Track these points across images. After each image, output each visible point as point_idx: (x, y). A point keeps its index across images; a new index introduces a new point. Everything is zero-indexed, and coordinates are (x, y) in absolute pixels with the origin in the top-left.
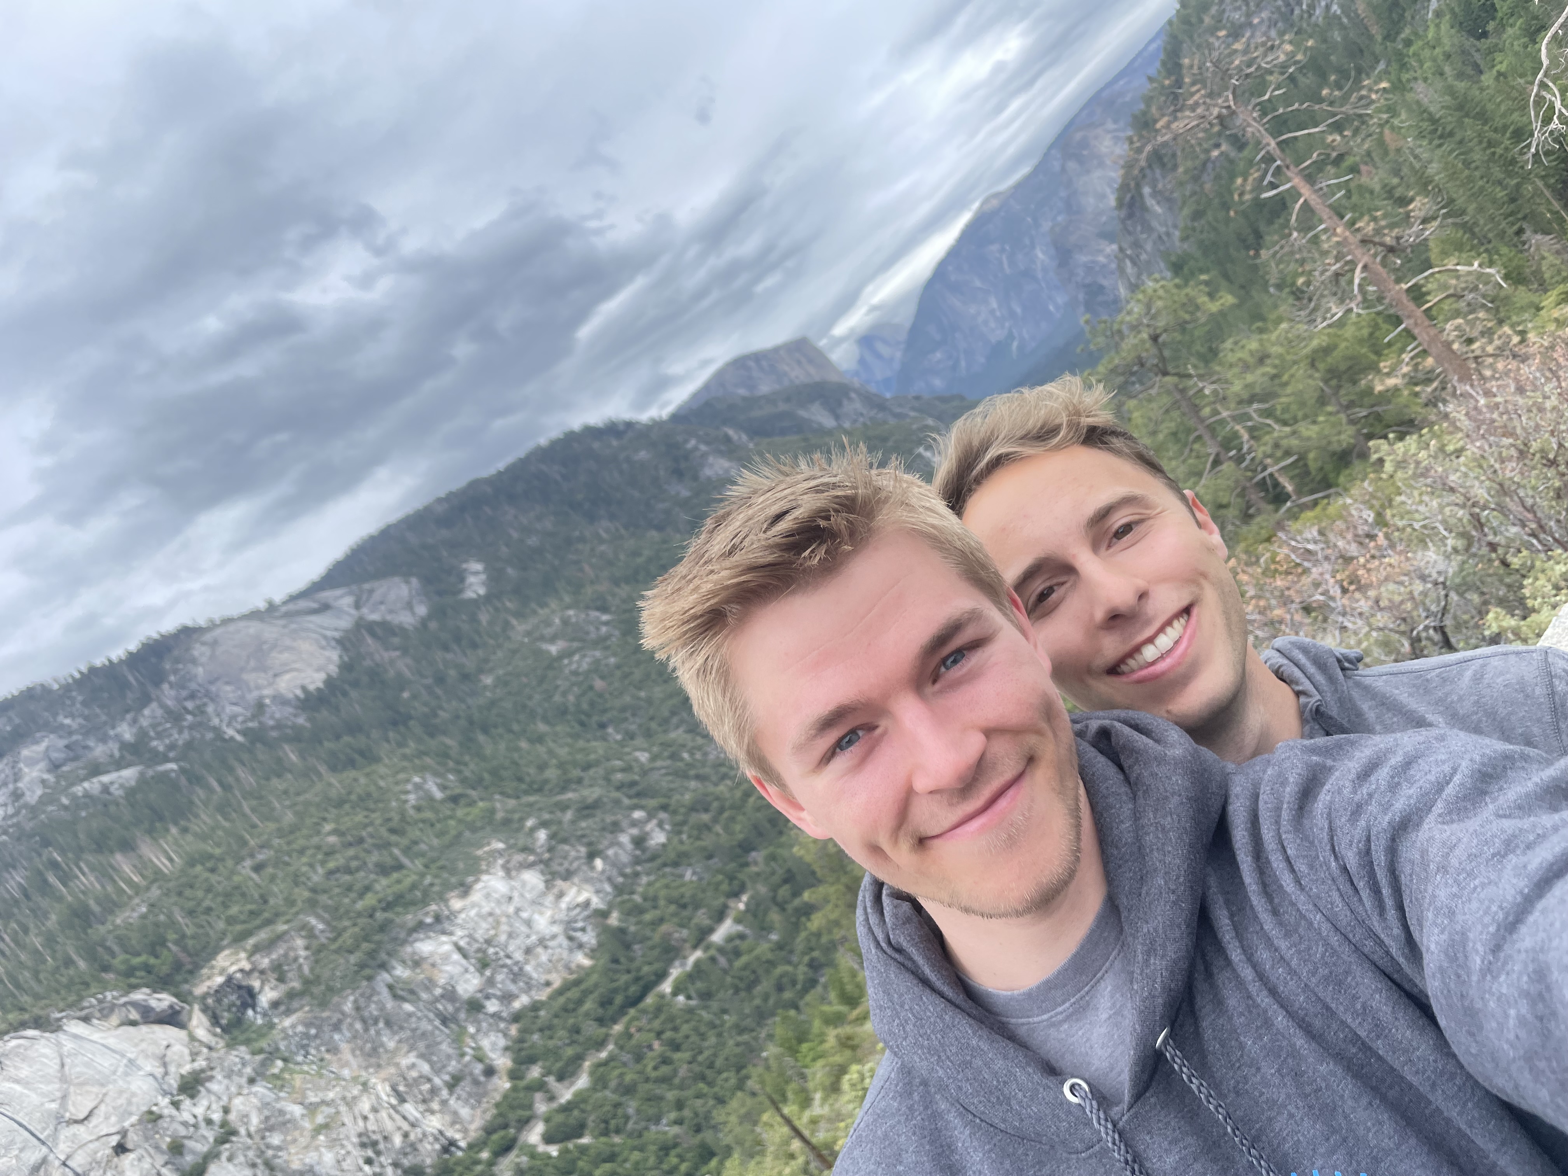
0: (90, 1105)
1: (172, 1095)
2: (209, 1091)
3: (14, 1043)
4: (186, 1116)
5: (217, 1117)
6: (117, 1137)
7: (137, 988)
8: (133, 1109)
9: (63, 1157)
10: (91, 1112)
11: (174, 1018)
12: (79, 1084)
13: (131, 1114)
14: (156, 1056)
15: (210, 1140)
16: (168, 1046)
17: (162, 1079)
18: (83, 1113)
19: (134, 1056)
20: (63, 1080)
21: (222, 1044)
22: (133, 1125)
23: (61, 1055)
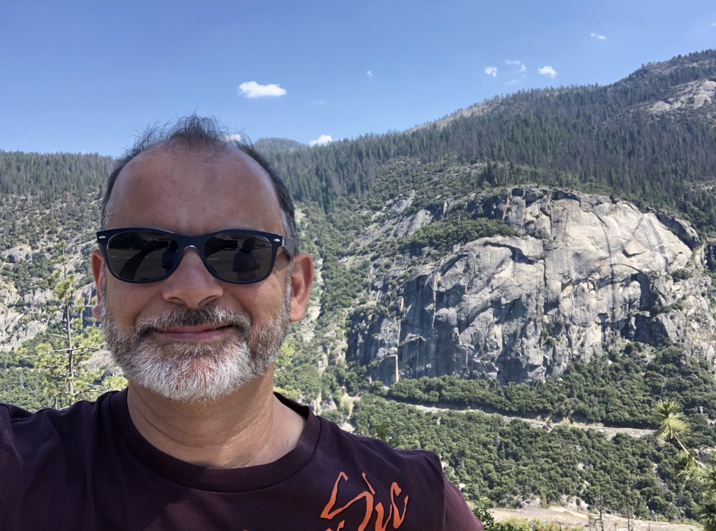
0: (636, 252)
1: (669, 274)
2: (684, 284)
3: (626, 206)
4: (667, 286)
6: (637, 272)
7: (686, 219)
8: (650, 266)
9: (613, 263)
10: (634, 255)
11: (691, 244)
12: (637, 240)
13: (648, 268)
14: (673, 253)
15: (670, 304)
16: (681, 253)
17: (668, 264)
18: (630, 253)
19: (665, 246)
20: (633, 234)
21: (703, 269)
22: (645, 272)
23: (639, 224)
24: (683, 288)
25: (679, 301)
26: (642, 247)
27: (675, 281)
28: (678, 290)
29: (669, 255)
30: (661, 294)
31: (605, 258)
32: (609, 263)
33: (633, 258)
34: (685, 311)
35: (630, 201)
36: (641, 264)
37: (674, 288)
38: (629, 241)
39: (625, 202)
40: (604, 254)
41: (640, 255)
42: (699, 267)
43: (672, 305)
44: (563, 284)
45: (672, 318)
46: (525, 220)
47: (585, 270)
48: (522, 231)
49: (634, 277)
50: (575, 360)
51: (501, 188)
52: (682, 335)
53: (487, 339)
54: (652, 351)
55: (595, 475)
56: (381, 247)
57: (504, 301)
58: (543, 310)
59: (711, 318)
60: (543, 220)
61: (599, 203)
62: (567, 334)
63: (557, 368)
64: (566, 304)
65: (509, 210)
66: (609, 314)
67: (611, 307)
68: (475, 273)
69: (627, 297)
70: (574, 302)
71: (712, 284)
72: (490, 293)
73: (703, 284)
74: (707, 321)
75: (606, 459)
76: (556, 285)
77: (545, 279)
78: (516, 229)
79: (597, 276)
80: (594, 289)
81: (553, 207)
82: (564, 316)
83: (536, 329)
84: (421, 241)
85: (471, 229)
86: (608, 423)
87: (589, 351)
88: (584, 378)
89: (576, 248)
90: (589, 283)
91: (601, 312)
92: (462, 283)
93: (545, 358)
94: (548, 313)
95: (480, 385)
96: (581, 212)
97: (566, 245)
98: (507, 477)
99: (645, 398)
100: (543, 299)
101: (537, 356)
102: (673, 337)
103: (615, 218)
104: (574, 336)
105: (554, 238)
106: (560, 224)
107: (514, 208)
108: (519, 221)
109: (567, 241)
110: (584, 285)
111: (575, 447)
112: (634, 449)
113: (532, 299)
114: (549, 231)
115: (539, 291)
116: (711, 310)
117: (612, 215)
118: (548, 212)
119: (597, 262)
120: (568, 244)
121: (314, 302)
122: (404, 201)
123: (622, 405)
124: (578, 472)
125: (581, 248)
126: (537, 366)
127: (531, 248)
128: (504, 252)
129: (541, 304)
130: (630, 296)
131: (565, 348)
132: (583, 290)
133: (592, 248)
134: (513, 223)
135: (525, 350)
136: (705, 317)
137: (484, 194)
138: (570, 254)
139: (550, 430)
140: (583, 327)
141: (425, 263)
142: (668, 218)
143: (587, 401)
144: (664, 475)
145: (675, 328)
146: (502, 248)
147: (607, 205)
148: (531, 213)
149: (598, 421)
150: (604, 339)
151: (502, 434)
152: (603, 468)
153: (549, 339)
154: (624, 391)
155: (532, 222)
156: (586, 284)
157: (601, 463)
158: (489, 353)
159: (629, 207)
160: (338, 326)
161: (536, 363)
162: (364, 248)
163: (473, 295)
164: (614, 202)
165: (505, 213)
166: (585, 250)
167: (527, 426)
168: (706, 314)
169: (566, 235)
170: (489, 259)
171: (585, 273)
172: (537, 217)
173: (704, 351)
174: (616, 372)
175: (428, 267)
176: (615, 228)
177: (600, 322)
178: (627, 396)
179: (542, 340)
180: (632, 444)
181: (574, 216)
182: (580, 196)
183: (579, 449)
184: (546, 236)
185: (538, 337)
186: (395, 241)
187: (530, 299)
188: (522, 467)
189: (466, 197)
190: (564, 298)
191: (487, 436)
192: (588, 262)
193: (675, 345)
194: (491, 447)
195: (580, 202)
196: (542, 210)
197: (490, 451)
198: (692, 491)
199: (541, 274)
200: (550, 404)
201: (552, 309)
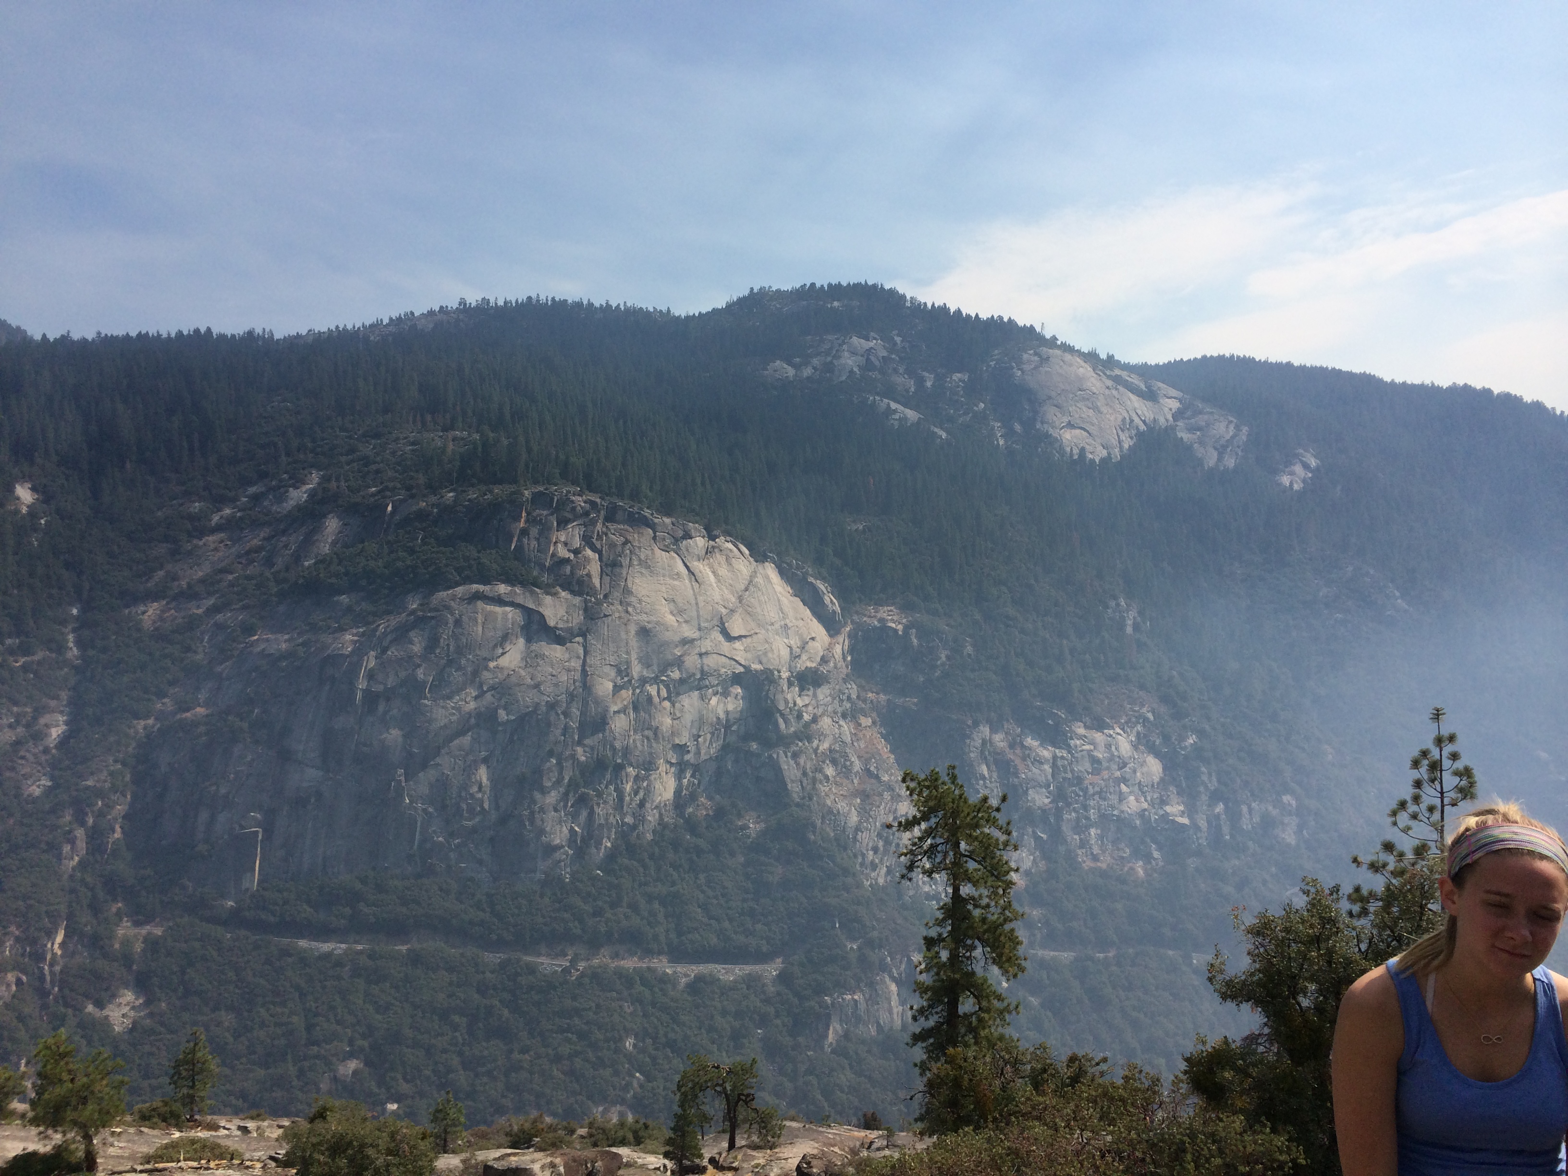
0: (743, 633)
1: (792, 675)
2: (815, 695)
3: (730, 545)
4: (789, 697)
5: (806, 717)
6: (742, 670)
7: (824, 579)
8: (764, 660)
9: (703, 650)
10: (740, 638)
11: (831, 625)
12: (746, 611)
13: (761, 663)
14: (801, 637)
15: (792, 729)
16: (813, 639)
17: (795, 657)
18: (735, 633)
19: (790, 625)
20: (740, 599)
21: (845, 671)
22: (756, 671)
23: (751, 581)
24: (813, 702)
25: (807, 725)
26: (753, 625)
27: (802, 689)
28: (806, 706)
29: (795, 642)
30: (779, 711)
31: (692, 641)
32: (697, 651)
33: (738, 645)
34: (816, 742)
35: (736, 538)
36: (749, 655)
37: (800, 702)
38: (732, 611)
39: (728, 538)
40: (689, 632)
41: (749, 640)
42: (839, 665)
43: (795, 732)
44: (615, 686)
45: (795, 756)
46: (553, 555)
47: (655, 661)
48: (545, 578)
49: (737, 679)
50: (625, 833)
51: (509, 488)
52: (809, 787)
53: (463, 794)
54: (759, 817)
55: (654, 1059)
56: (232, 585)
57: (502, 715)
58: (576, 737)
59: (854, 759)
60: (587, 560)
61: (688, 536)
62: (617, 784)
63: (594, 850)
64: (619, 724)
65: (524, 532)
66: (692, 749)
67: (695, 731)
68: (448, 656)
69: (722, 716)
70: (633, 722)
71: (858, 697)
72: (476, 698)
73: (845, 697)
74: (848, 763)
75: (675, 1027)
76: (604, 686)
77: (584, 672)
78: (535, 573)
79: (676, 675)
80: (668, 698)
81: (606, 535)
82: (613, 749)
83: (561, 772)
84: (333, 580)
85: (447, 566)
86: (678, 955)
87: (652, 817)
88: (641, 870)
89: (644, 617)
90: (661, 686)
91: (677, 741)
92: (420, 674)
93: (572, 830)
94: (587, 741)
95: (441, 890)
96: (658, 552)
97: (627, 612)
98: (485, 1079)
99: (745, 905)
100: (578, 713)
101: (558, 827)
102: (794, 788)
103: (711, 567)
104: (628, 787)
105: (606, 596)
106: (617, 570)
107: (534, 531)
108: (543, 556)
109: (629, 604)
110: (652, 690)
111: (620, 1007)
112: (725, 1003)
113: (558, 715)
114: (596, 581)
115: (572, 696)
116: (855, 744)
117: (706, 561)
118: (599, 546)
119: (677, 646)
120: (630, 609)
121: (53, 703)
122: (291, 489)
123: (705, 920)
124: (625, 1056)
125: (653, 618)
126: (559, 847)
127: (562, 612)
128: (510, 616)
129: (574, 725)
130: (727, 713)
131: (611, 811)
132: (650, 699)
133: (670, 619)
134: (530, 561)
135: (537, 816)
136: (846, 756)
137: (473, 495)
138: (633, 629)
139: (575, 974)
140: (645, 770)
141: (342, 629)
142: (796, 575)
143: (646, 914)
144: (772, 1050)
145: (799, 774)
146: (508, 609)
147: (700, 542)
148: (566, 544)
149: (660, 953)
150: (678, 793)
151: (482, 989)
152: (671, 1045)
153: (584, 793)
154: (710, 893)
155: (568, 560)
156: (655, 687)
157: (666, 1035)
158: (465, 823)
159: (735, 549)
160: (116, 761)
161: (557, 841)
162: (189, 586)
163: (441, 703)
164: (712, 538)
165: (515, 539)
166: (658, 623)
167: (531, 970)
168: (848, 750)
169: (627, 591)
170: (480, 629)
171: (655, 668)
172: (576, 552)
173: (842, 818)
174: (698, 857)
175: (348, 637)
176: (711, 585)
177: (674, 761)
178: (715, 902)
179: (571, 795)
180: (723, 994)
181: (643, 557)
182: (656, 521)
183: (628, 1008)
184: (592, 591)
185: (562, 790)
186: (268, 574)
187: (553, 713)
188: (516, 1056)
189: (433, 499)
190: (615, 712)
191: (449, 996)
192: (661, 646)
193: (798, 805)
194: (456, 1018)
195: (655, 533)
196: (587, 540)
197: (455, 1028)
198: (817, 1076)
199: (576, 664)
200: (576, 923)
201: (593, 734)
